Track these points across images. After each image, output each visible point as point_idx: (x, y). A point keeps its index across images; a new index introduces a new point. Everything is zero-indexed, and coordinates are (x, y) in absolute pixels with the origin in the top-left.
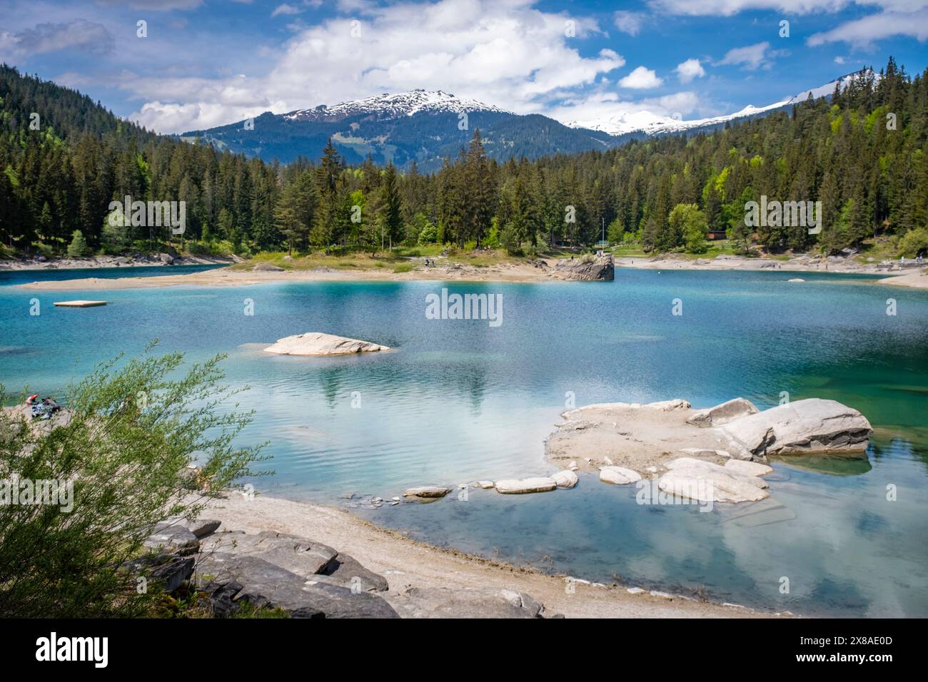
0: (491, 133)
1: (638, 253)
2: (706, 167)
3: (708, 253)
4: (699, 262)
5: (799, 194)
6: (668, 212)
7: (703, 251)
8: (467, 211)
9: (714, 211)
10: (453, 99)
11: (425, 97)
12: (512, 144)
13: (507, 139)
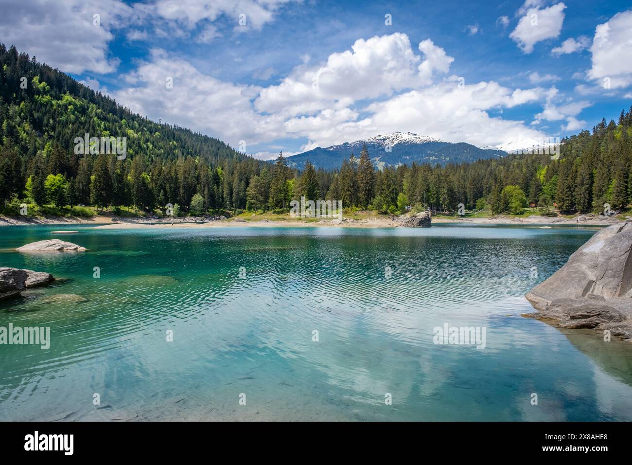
0: (436, 154)
1: (489, 215)
2: (536, 165)
3: (525, 215)
4: (515, 219)
5: (583, 177)
6: (501, 190)
7: (522, 213)
8: (354, 189)
9: (536, 190)
10: (416, 136)
11: (401, 136)
12: (448, 159)
13: (445, 157)
